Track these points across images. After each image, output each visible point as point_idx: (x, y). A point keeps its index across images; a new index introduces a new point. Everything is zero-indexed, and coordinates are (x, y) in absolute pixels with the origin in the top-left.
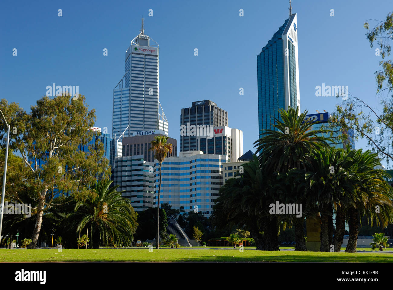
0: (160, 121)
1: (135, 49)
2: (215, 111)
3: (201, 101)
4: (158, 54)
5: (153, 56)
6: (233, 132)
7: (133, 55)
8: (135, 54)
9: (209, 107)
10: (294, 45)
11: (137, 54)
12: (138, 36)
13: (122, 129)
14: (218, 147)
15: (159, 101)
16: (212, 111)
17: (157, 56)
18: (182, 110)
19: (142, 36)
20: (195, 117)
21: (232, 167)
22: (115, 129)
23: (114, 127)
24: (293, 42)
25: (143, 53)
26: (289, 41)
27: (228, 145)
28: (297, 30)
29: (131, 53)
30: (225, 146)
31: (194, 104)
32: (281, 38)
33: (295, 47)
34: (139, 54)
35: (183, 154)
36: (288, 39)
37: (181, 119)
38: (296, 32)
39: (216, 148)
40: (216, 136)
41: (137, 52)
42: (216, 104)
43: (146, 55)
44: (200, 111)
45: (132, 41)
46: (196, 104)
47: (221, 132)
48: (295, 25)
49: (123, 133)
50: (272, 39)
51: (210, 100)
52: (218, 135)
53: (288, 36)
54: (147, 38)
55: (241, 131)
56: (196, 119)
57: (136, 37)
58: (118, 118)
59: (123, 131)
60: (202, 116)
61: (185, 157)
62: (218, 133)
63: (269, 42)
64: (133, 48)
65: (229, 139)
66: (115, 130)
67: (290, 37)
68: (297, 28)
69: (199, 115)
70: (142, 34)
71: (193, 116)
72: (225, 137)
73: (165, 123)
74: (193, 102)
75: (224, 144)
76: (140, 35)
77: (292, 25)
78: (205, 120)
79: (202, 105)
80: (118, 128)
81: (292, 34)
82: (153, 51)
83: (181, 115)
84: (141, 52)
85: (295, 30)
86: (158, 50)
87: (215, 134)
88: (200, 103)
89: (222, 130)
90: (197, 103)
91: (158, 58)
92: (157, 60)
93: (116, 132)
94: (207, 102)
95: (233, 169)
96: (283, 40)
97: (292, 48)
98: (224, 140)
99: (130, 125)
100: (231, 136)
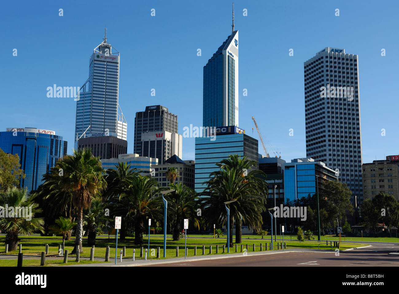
0: (119, 122)
1: (97, 56)
2: (165, 116)
3: (154, 106)
4: (119, 61)
5: (114, 63)
6: (173, 137)
7: (95, 62)
8: (97, 61)
9: (160, 111)
10: (234, 59)
11: (99, 61)
12: (100, 45)
13: (84, 129)
14: (159, 149)
15: (118, 104)
16: (162, 116)
17: (117, 63)
18: (136, 113)
19: (104, 45)
20: (147, 120)
21: (158, 168)
22: (78, 128)
23: (77, 126)
24: (233, 56)
25: (105, 60)
26: (228, 56)
27: (167, 147)
28: (238, 46)
29: (94, 60)
30: (164, 149)
31: (147, 108)
32: (222, 53)
33: (234, 60)
34: (101, 61)
35: (122, 156)
36: (227, 54)
37: (135, 121)
38: (237, 48)
39: (157, 149)
40: (157, 140)
41: (99, 59)
42: (167, 109)
43: (108, 62)
44: (152, 115)
45: (94, 49)
46: (149, 109)
47: (162, 136)
48: (236, 41)
49: (85, 133)
50: (216, 52)
51: (161, 105)
52: (159, 139)
53: (228, 51)
54: (109, 46)
55: (180, 135)
56: (148, 122)
57: (99, 46)
58: (81, 119)
59: (85, 131)
60: (153, 120)
61: (123, 158)
62: (159, 137)
63: (214, 54)
64: (96, 55)
65: (169, 142)
66: (78, 130)
67: (230, 52)
68: (238, 43)
69: (150, 118)
70: (105, 42)
71: (145, 119)
72: (165, 141)
73: (124, 124)
74: (146, 107)
75: (164, 147)
76: (103, 43)
77: (233, 40)
78: (155, 123)
79: (154, 109)
80: (80, 128)
81: (232, 49)
82: (114, 58)
83: (135, 118)
84: (103, 59)
85: (236, 45)
86: (119, 58)
87: (156, 138)
88: (152, 108)
89: (162, 134)
90: (150, 107)
91: (119, 65)
92: (117, 66)
93: (79, 131)
94: (158, 107)
95: (159, 171)
96: (223, 55)
97: (232, 62)
98: (164, 143)
99: (91, 126)
100: (170, 139)
